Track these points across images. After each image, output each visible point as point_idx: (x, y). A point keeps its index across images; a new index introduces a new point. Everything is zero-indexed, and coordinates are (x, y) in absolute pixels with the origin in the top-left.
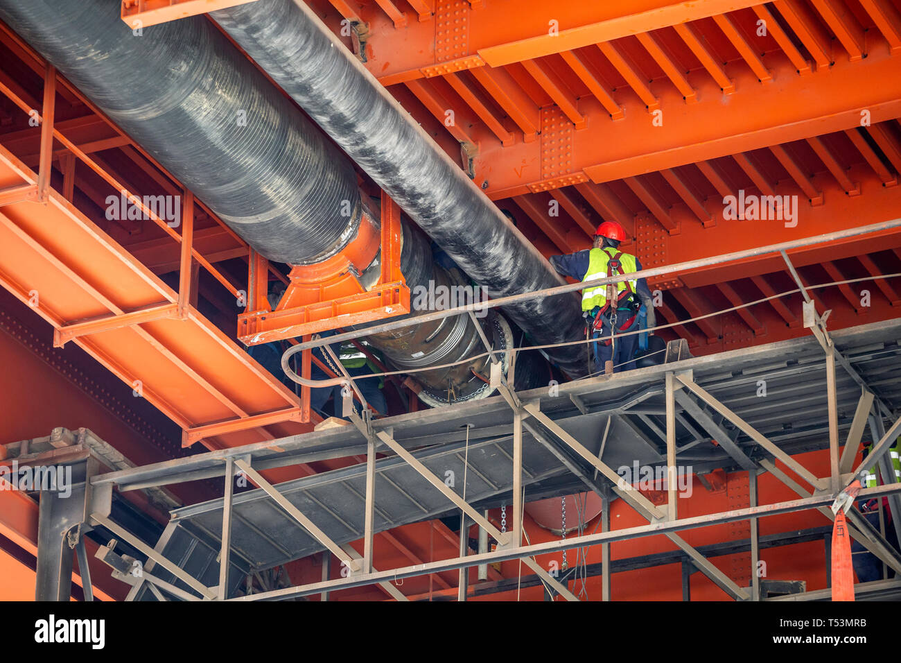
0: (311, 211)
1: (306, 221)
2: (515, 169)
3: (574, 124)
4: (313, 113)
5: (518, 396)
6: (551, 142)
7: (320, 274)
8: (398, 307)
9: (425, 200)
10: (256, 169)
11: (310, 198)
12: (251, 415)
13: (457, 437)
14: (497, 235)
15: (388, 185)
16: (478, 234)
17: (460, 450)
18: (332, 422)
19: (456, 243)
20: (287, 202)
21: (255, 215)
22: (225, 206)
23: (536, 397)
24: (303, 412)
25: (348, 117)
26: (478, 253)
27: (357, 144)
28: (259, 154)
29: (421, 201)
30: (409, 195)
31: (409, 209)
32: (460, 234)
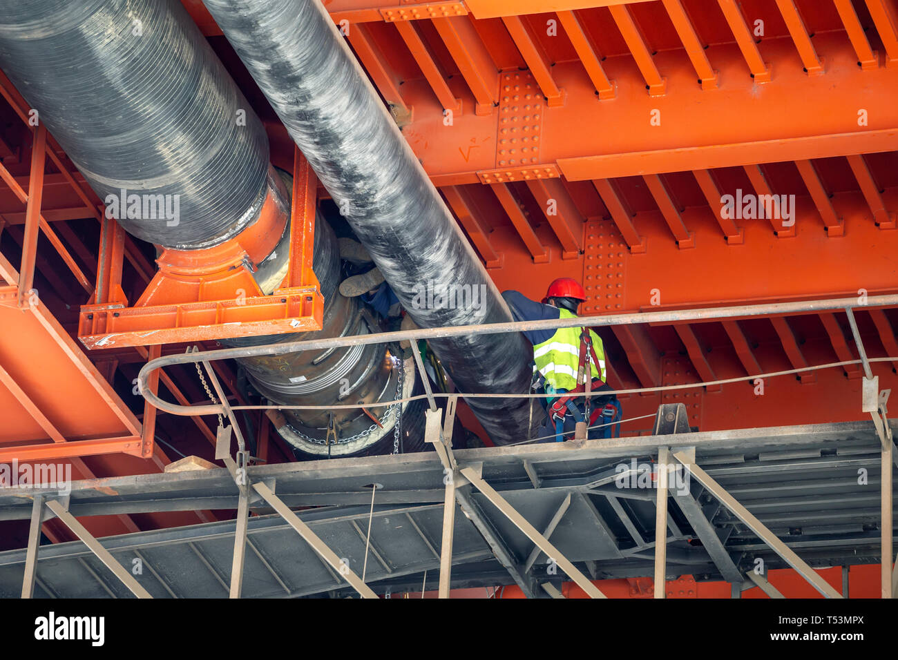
0: (212, 182)
1: (202, 194)
2: (460, 149)
3: (546, 99)
4: (250, 56)
5: (454, 454)
6: (512, 119)
7: (201, 264)
8: (309, 320)
9: (365, 184)
10: (155, 120)
11: (214, 165)
12: (68, 439)
13: (358, 499)
14: (441, 237)
15: (322, 159)
16: (419, 234)
17: (359, 517)
18: (193, 463)
19: (389, 242)
20: (185, 167)
21: (140, 179)
22: (103, 164)
23: (479, 460)
24: (145, 444)
25: (295, 68)
26: (415, 258)
27: (297, 103)
28: (165, 101)
29: (359, 185)
30: (346, 176)
31: (340, 194)
32: (398, 232)
